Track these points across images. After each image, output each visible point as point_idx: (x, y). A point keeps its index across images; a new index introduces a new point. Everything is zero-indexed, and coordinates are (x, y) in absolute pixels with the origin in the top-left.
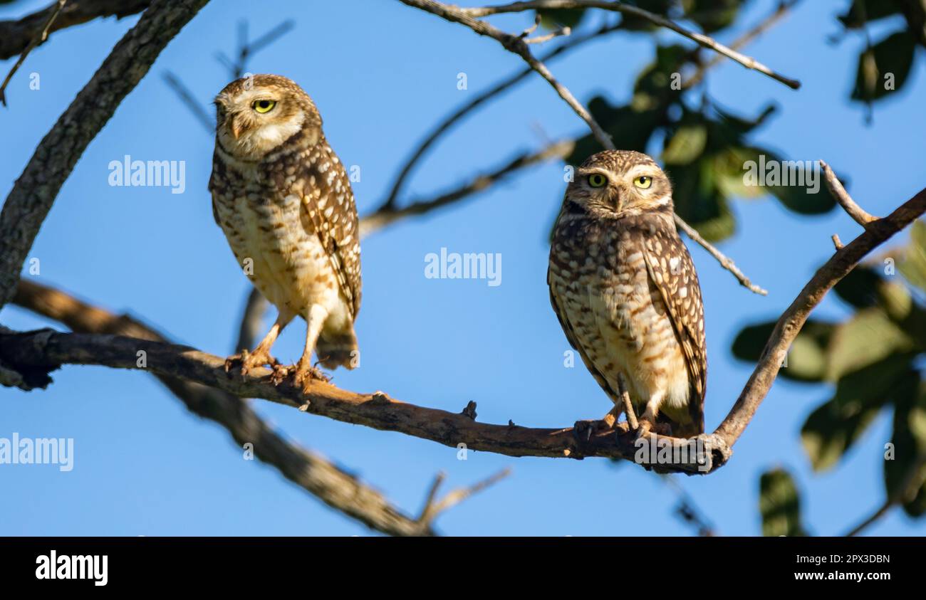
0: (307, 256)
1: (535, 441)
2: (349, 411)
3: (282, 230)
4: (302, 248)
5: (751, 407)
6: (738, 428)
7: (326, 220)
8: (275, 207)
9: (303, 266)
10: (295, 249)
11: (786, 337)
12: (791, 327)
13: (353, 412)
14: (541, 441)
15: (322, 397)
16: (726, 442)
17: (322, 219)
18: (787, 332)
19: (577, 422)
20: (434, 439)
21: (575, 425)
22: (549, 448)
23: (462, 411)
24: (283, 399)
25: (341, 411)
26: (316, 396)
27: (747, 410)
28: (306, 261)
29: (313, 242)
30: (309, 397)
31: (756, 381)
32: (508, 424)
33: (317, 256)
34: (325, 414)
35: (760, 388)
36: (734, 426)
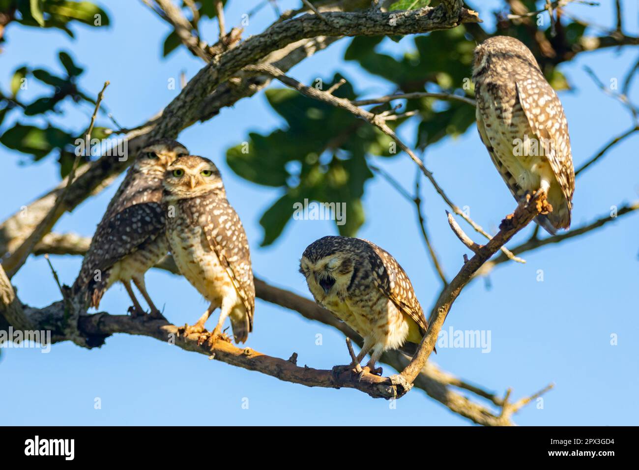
0: (209, 265)
1: (316, 378)
2: (233, 360)
3: (193, 248)
4: (205, 259)
5: (421, 358)
6: (414, 371)
7: (218, 244)
8: (189, 235)
9: (207, 271)
10: (201, 260)
11: (440, 316)
12: (443, 310)
13: (235, 360)
14: (318, 378)
15: (221, 351)
16: (406, 380)
17: (215, 242)
18: (440, 313)
19: (334, 367)
20: (273, 376)
21: (333, 368)
22: (322, 382)
23: (288, 359)
24: (204, 352)
25: (230, 359)
26: (218, 350)
27: (419, 360)
28: (208, 268)
29: (212, 256)
30: (215, 351)
31: (424, 342)
32: (304, 367)
33: (215, 265)
34: (224, 361)
35: (426, 347)
36: (411, 370)
